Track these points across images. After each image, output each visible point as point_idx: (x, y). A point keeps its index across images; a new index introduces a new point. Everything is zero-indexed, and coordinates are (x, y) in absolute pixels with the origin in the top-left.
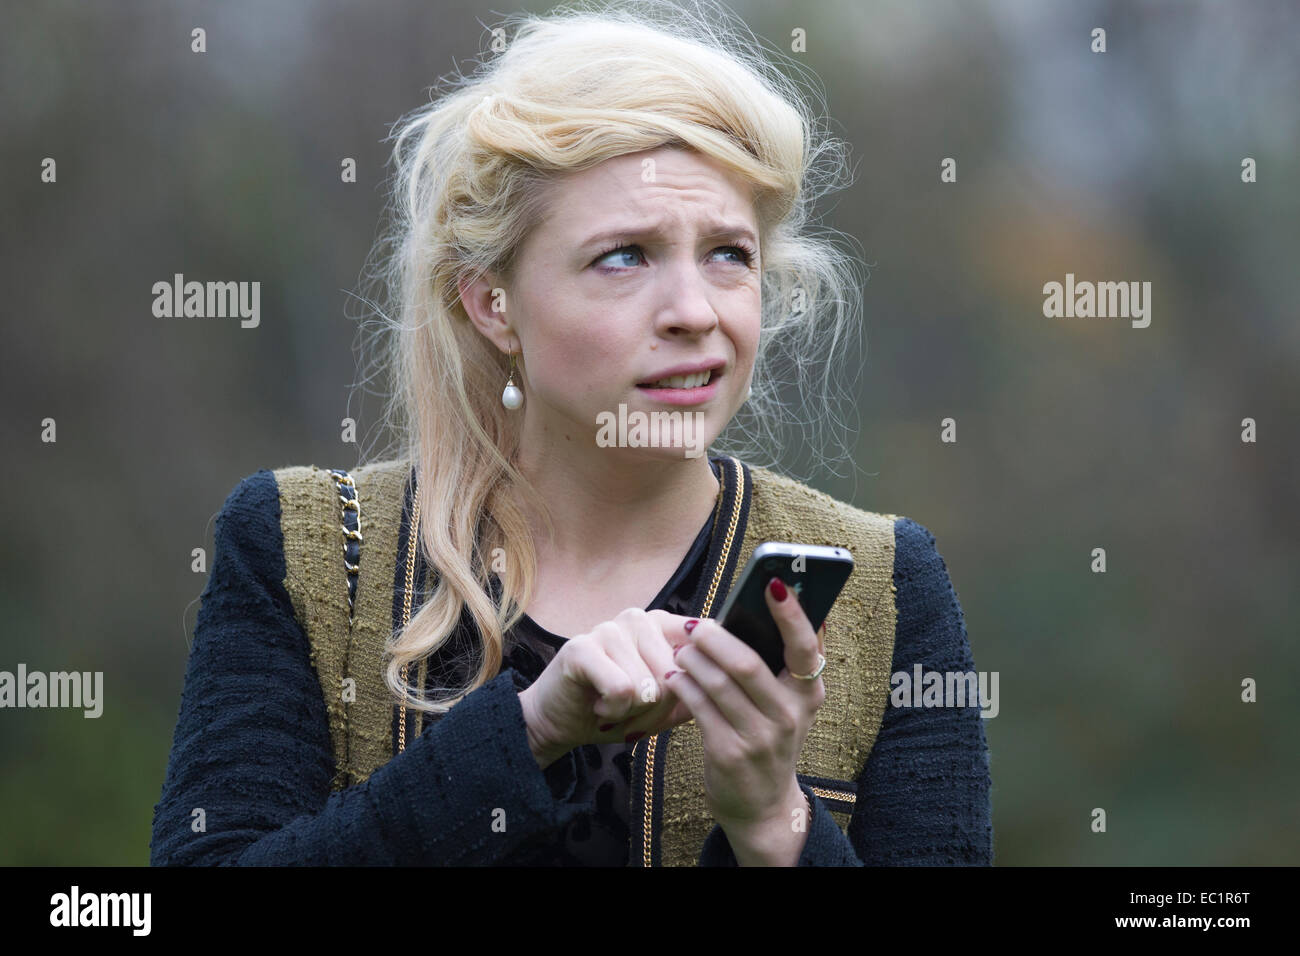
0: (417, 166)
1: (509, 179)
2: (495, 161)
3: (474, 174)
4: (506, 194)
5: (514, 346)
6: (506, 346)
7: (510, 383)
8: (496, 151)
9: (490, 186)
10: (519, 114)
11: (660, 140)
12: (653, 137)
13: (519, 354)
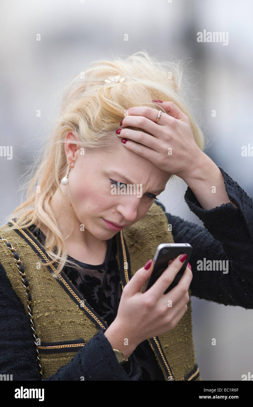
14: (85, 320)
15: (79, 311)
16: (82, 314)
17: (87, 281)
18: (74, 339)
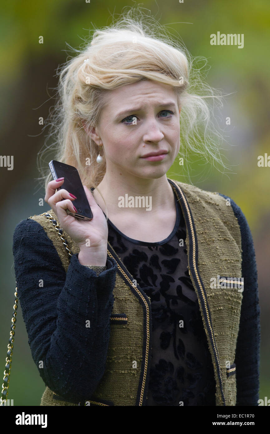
0: (66, 82)
5: (101, 143)
7: (99, 155)
10: (94, 71)
11: (139, 79)
12: (137, 78)
13: (102, 146)
14: (130, 295)
15: (125, 286)
16: (128, 289)
17: (134, 255)
18: (117, 313)
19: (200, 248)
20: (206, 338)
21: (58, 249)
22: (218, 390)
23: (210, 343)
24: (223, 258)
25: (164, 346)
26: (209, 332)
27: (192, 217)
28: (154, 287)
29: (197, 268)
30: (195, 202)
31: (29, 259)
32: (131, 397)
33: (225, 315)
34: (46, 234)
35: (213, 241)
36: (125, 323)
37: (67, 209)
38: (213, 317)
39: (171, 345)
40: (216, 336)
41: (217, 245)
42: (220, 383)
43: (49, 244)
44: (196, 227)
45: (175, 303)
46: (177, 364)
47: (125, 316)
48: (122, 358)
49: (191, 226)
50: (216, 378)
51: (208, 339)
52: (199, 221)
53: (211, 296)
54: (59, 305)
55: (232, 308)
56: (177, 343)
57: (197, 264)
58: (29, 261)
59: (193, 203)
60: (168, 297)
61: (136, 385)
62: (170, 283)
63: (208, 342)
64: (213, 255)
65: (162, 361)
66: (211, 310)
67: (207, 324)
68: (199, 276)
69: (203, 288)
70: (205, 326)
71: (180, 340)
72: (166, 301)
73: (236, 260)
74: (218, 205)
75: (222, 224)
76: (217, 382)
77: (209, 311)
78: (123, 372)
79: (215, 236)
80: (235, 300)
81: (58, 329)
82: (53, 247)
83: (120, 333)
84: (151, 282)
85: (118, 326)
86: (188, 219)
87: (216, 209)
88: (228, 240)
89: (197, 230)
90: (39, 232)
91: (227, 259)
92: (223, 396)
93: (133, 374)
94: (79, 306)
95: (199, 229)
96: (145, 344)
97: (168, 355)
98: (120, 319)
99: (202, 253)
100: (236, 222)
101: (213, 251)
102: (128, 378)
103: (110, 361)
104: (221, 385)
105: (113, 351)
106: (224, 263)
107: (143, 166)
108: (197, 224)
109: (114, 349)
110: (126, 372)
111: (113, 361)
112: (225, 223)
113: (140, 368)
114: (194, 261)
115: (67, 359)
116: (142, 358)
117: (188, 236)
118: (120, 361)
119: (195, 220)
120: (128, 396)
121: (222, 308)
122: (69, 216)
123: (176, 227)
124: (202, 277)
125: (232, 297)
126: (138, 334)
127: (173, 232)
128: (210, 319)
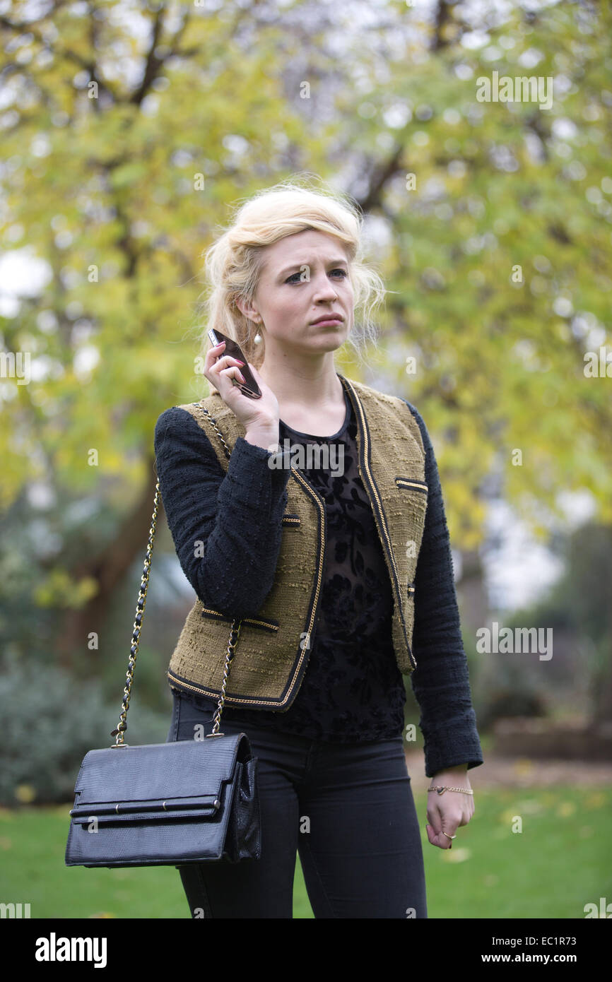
1: (248, 254)
2: (241, 248)
3: (234, 256)
4: (248, 260)
5: (260, 320)
6: (257, 321)
7: (258, 335)
8: (241, 244)
9: (241, 258)
10: (246, 230)
11: (303, 227)
12: (301, 227)
14: (301, 494)
15: (295, 483)
16: (298, 487)
18: (287, 513)
19: (373, 445)
20: (382, 548)
21: (211, 439)
22: (397, 610)
23: (386, 554)
24: (401, 458)
25: (339, 559)
26: (385, 540)
27: (364, 412)
28: (326, 488)
29: (370, 468)
30: (366, 398)
31: (176, 451)
32: (301, 617)
33: (405, 522)
34: (197, 422)
35: (389, 439)
36: (297, 525)
37: (233, 378)
38: (390, 523)
39: (348, 558)
40: (394, 546)
41: (394, 443)
42: (400, 601)
43: (201, 434)
44: (369, 423)
45: (351, 508)
46: (354, 581)
47: (297, 517)
48: (293, 568)
49: (363, 420)
50: (395, 596)
51: (384, 549)
52: (373, 417)
53: (387, 499)
54: (219, 497)
55: (414, 514)
56: (355, 555)
57: (370, 463)
58: (176, 453)
59: (364, 399)
60: (343, 501)
61: (306, 602)
62: (344, 485)
63: (383, 552)
64: (390, 454)
65: (337, 577)
66: (388, 515)
67: (383, 531)
68: (372, 476)
69: (377, 489)
70: (380, 534)
71: (358, 552)
72: (341, 505)
73: (417, 461)
74: (392, 404)
75: (399, 422)
76: (396, 600)
77: (385, 517)
78: (293, 585)
79: (391, 434)
80: (417, 505)
81: (217, 528)
82: (205, 437)
83: (291, 537)
84: (321, 481)
85: (289, 529)
86: (359, 412)
87: (390, 407)
88: (406, 440)
89: (370, 426)
90: (188, 420)
91: (406, 459)
92: (402, 618)
93: (305, 589)
94: (248, 496)
95: (372, 425)
96: (319, 553)
97: (344, 570)
98: (292, 520)
99: (375, 451)
100: (414, 421)
101: (389, 449)
102: (298, 593)
103: (279, 572)
104: (400, 604)
105: (282, 559)
106: (402, 463)
107: (313, 334)
108: (370, 420)
109: (284, 557)
110: (297, 585)
111: (283, 572)
112: (402, 421)
113: (313, 582)
114: (366, 459)
115: (230, 564)
116: (315, 570)
117: (359, 431)
118: (290, 572)
119: (367, 415)
120: (297, 616)
121: (400, 513)
122: (235, 387)
123: (346, 421)
124: (376, 477)
125: (413, 501)
126: (311, 540)
127: (343, 427)
128: (386, 525)
